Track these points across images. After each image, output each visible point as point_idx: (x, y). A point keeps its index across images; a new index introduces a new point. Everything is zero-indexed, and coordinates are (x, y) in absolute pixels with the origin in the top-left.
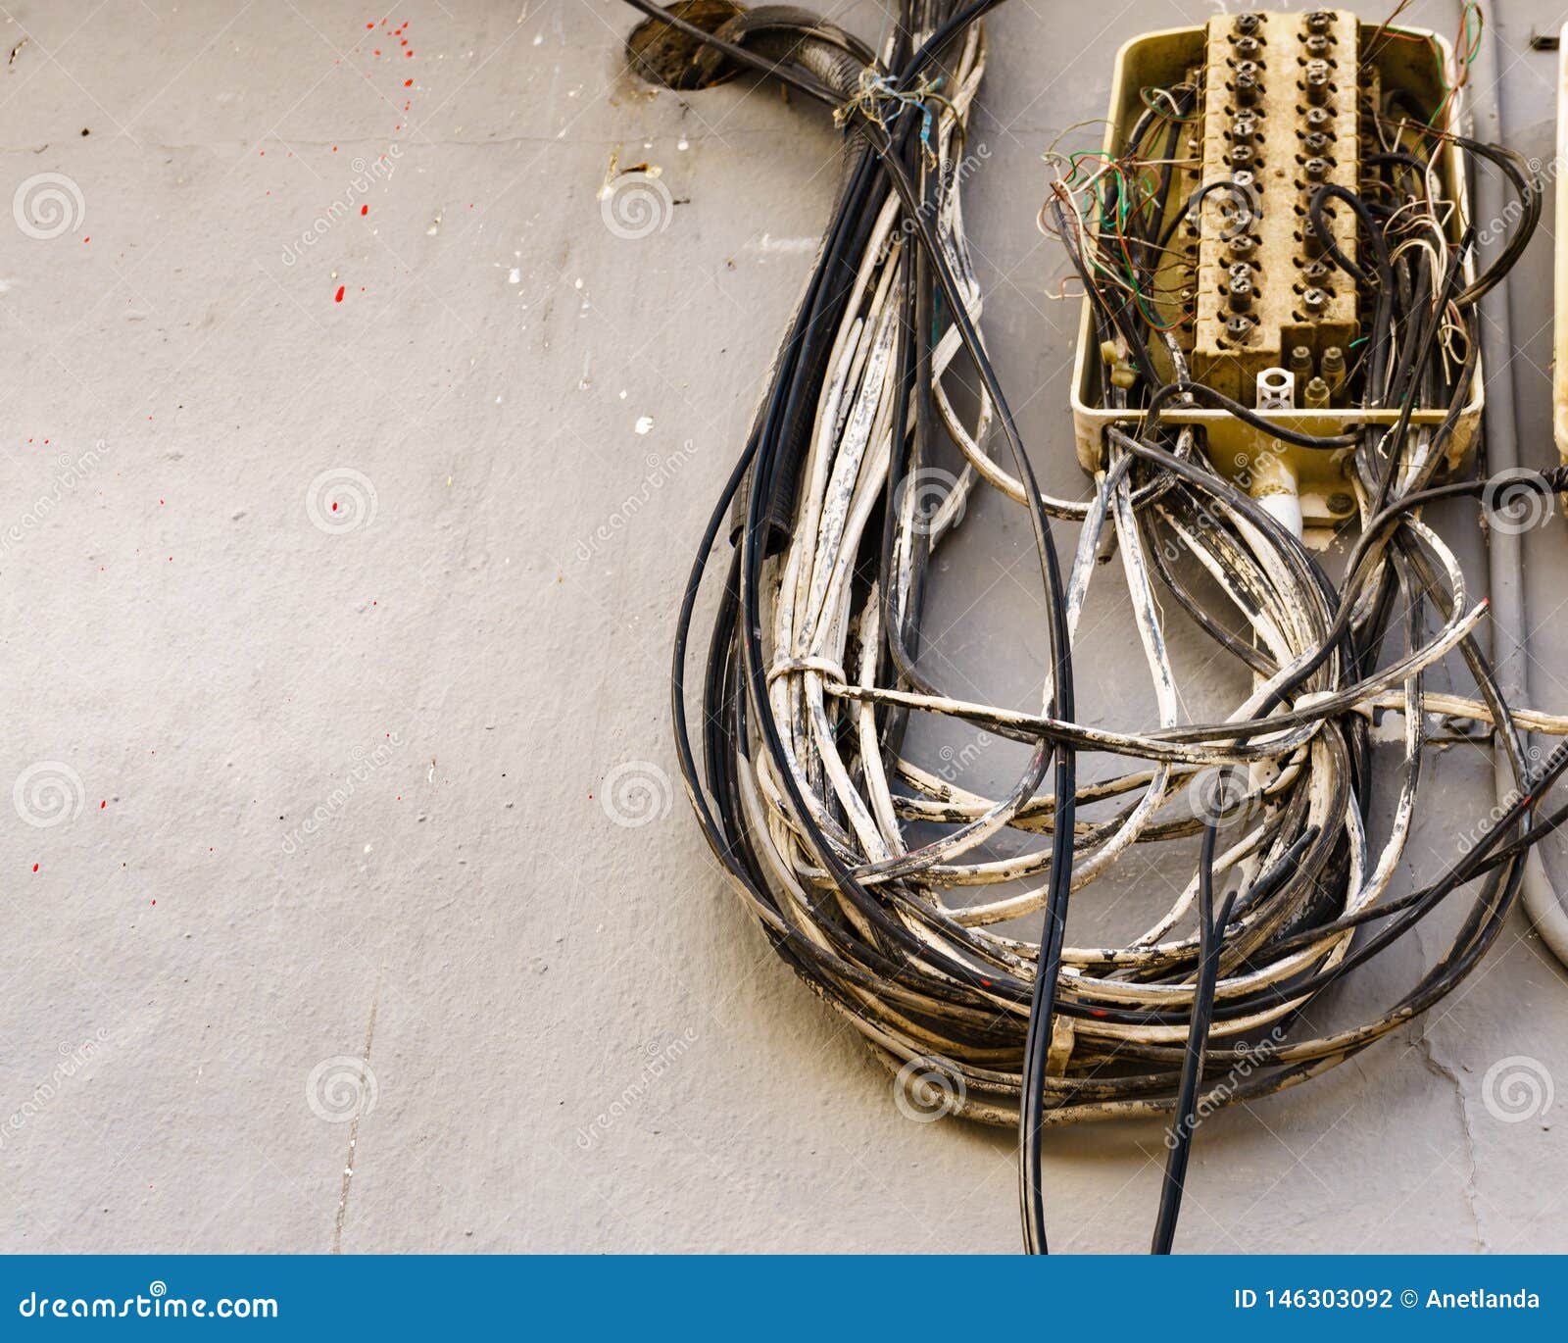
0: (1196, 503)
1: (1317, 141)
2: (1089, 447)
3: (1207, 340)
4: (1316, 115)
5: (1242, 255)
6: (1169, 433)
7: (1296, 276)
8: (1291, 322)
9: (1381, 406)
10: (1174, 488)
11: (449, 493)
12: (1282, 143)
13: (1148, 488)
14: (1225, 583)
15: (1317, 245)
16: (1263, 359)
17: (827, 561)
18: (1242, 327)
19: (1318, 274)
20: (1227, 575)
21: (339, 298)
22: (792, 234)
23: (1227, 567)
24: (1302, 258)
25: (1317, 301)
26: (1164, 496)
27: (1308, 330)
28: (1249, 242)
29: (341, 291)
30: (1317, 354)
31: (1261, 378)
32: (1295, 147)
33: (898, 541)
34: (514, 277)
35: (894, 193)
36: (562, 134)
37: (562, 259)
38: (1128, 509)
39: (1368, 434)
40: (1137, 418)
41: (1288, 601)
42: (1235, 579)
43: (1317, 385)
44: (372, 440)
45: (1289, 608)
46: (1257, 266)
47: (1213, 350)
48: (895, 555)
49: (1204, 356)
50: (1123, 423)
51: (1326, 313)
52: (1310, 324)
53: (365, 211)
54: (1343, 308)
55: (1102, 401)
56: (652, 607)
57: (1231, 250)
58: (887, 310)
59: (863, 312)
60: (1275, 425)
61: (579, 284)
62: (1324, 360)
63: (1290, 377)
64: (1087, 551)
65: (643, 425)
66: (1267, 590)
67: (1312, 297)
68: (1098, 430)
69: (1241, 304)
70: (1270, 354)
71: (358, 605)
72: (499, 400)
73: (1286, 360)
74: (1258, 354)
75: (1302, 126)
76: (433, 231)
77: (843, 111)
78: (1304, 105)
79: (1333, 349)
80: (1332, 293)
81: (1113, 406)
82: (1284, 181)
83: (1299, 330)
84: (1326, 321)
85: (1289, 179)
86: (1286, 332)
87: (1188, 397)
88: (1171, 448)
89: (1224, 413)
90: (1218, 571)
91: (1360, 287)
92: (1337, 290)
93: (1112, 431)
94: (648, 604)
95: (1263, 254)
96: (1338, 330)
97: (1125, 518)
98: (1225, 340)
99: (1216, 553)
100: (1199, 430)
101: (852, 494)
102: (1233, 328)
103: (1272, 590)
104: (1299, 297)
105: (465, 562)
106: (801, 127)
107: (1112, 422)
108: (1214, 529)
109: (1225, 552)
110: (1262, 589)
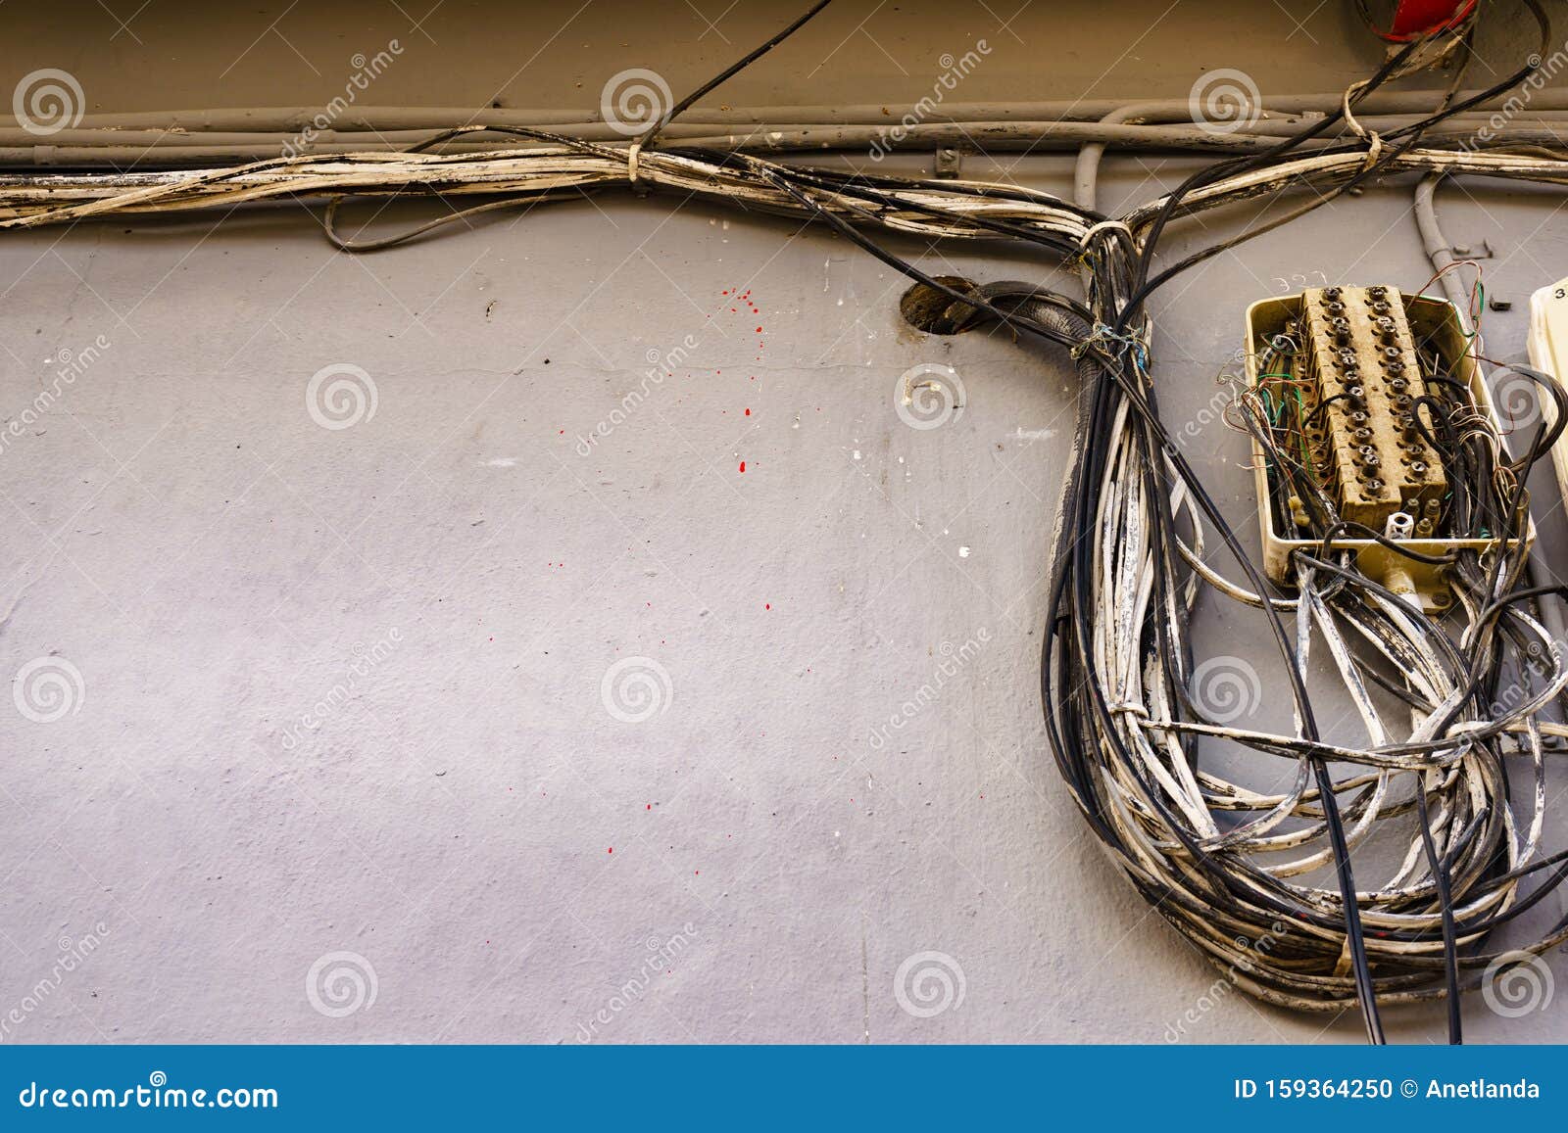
0: (1359, 600)
1: (1393, 368)
2: (1278, 564)
3: (1353, 493)
4: (1391, 351)
5: (1364, 441)
6: (1336, 554)
7: (1401, 453)
8: (1405, 483)
9: (1470, 537)
10: (1343, 590)
11: (843, 597)
12: (1371, 369)
13: (1328, 590)
14: (1387, 652)
15: (1411, 435)
16: (1390, 507)
17: (1127, 639)
18: (1377, 487)
19: (1417, 452)
20: (1387, 646)
21: (742, 469)
22: (1037, 428)
23: (1386, 641)
24: (1402, 443)
25: (1421, 469)
26: (1337, 596)
27: (1416, 488)
28: (1368, 432)
29: (743, 465)
30: (1423, 502)
31: (1391, 520)
32: (1380, 372)
33: (1168, 627)
34: (857, 456)
35: (1124, 397)
36: (869, 363)
37: (886, 443)
38: (1321, 604)
39: (1464, 555)
40: (1315, 545)
41: (1431, 663)
42: (1393, 649)
43: (1426, 523)
44: (783, 562)
45: (1433, 668)
46: (1374, 447)
47: (1359, 502)
48: (1169, 635)
49: (1352, 505)
50: (1304, 548)
51: (1426, 478)
52: (1418, 484)
53: (748, 412)
54: (1437, 474)
55: (1287, 534)
56: (996, 671)
57: (1356, 438)
58: (1130, 475)
59: (1114, 478)
60: (1407, 549)
61: (901, 460)
62: (1427, 507)
63: (1410, 519)
64: (1304, 631)
65: (964, 552)
66: (1416, 655)
67: (1417, 468)
68: (1286, 553)
69: (1371, 472)
70: (1395, 504)
71: (798, 671)
72: (863, 536)
73: (1403, 507)
74: (1388, 503)
75: (1381, 358)
76: (796, 426)
77: (1077, 350)
78: (1380, 346)
79: (1434, 501)
80: (1427, 465)
81: (1293, 538)
82: (1378, 393)
83: (1411, 488)
84: (1426, 482)
85: (1381, 392)
86: (1402, 489)
87: (1342, 532)
88: (1338, 562)
89: (1373, 541)
90: (1380, 644)
91: (1444, 459)
92: (1430, 462)
93: (1298, 554)
94: (993, 670)
95: (1377, 439)
96: (1434, 488)
97: (1322, 610)
98: (1365, 495)
99: (1377, 632)
100: (1352, 552)
101: (1135, 596)
102: (1370, 487)
103: (1419, 656)
104: (1407, 467)
105: (864, 643)
106: (1028, 358)
107: (1297, 548)
108: (1375, 617)
109: (1384, 631)
110: (1413, 655)
